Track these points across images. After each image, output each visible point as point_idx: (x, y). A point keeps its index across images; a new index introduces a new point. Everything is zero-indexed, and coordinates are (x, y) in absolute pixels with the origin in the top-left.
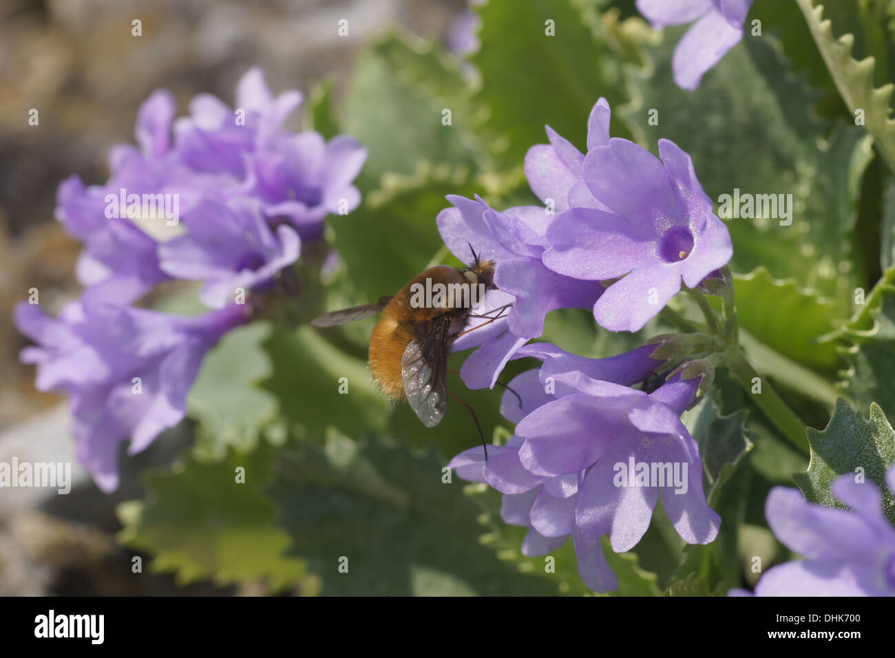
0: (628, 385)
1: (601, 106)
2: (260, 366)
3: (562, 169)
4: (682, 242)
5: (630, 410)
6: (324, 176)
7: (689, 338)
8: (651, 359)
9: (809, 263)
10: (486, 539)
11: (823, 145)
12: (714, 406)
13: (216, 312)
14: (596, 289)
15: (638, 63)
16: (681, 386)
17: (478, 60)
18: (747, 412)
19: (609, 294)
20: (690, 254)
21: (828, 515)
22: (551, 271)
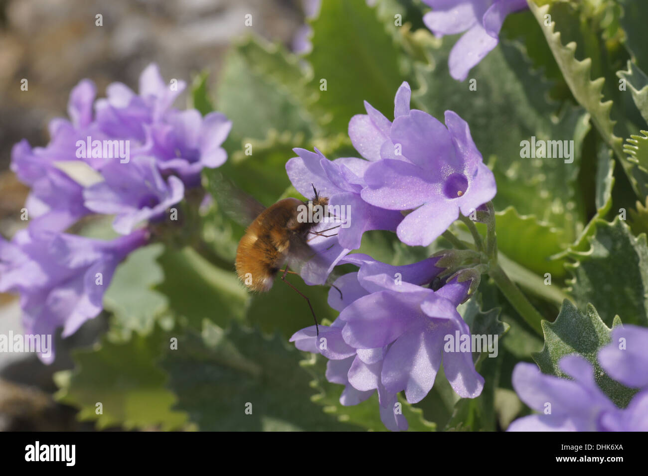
0: (420, 285)
1: (405, 87)
2: (156, 275)
3: (375, 132)
4: (459, 185)
5: (422, 302)
6: (202, 140)
7: (462, 253)
8: (436, 267)
9: (545, 203)
10: (315, 398)
11: (555, 120)
12: (477, 305)
13: (125, 237)
14: (399, 216)
15: (425, 61)
16: (457, 286)
17: (311, 58)
18: (500, 309)
19: (407, 219)
20: (465, 193)
21: (556, 383)
22: (367, 203)
